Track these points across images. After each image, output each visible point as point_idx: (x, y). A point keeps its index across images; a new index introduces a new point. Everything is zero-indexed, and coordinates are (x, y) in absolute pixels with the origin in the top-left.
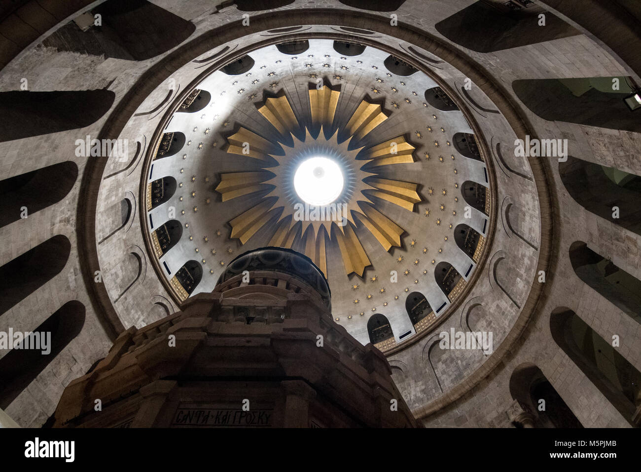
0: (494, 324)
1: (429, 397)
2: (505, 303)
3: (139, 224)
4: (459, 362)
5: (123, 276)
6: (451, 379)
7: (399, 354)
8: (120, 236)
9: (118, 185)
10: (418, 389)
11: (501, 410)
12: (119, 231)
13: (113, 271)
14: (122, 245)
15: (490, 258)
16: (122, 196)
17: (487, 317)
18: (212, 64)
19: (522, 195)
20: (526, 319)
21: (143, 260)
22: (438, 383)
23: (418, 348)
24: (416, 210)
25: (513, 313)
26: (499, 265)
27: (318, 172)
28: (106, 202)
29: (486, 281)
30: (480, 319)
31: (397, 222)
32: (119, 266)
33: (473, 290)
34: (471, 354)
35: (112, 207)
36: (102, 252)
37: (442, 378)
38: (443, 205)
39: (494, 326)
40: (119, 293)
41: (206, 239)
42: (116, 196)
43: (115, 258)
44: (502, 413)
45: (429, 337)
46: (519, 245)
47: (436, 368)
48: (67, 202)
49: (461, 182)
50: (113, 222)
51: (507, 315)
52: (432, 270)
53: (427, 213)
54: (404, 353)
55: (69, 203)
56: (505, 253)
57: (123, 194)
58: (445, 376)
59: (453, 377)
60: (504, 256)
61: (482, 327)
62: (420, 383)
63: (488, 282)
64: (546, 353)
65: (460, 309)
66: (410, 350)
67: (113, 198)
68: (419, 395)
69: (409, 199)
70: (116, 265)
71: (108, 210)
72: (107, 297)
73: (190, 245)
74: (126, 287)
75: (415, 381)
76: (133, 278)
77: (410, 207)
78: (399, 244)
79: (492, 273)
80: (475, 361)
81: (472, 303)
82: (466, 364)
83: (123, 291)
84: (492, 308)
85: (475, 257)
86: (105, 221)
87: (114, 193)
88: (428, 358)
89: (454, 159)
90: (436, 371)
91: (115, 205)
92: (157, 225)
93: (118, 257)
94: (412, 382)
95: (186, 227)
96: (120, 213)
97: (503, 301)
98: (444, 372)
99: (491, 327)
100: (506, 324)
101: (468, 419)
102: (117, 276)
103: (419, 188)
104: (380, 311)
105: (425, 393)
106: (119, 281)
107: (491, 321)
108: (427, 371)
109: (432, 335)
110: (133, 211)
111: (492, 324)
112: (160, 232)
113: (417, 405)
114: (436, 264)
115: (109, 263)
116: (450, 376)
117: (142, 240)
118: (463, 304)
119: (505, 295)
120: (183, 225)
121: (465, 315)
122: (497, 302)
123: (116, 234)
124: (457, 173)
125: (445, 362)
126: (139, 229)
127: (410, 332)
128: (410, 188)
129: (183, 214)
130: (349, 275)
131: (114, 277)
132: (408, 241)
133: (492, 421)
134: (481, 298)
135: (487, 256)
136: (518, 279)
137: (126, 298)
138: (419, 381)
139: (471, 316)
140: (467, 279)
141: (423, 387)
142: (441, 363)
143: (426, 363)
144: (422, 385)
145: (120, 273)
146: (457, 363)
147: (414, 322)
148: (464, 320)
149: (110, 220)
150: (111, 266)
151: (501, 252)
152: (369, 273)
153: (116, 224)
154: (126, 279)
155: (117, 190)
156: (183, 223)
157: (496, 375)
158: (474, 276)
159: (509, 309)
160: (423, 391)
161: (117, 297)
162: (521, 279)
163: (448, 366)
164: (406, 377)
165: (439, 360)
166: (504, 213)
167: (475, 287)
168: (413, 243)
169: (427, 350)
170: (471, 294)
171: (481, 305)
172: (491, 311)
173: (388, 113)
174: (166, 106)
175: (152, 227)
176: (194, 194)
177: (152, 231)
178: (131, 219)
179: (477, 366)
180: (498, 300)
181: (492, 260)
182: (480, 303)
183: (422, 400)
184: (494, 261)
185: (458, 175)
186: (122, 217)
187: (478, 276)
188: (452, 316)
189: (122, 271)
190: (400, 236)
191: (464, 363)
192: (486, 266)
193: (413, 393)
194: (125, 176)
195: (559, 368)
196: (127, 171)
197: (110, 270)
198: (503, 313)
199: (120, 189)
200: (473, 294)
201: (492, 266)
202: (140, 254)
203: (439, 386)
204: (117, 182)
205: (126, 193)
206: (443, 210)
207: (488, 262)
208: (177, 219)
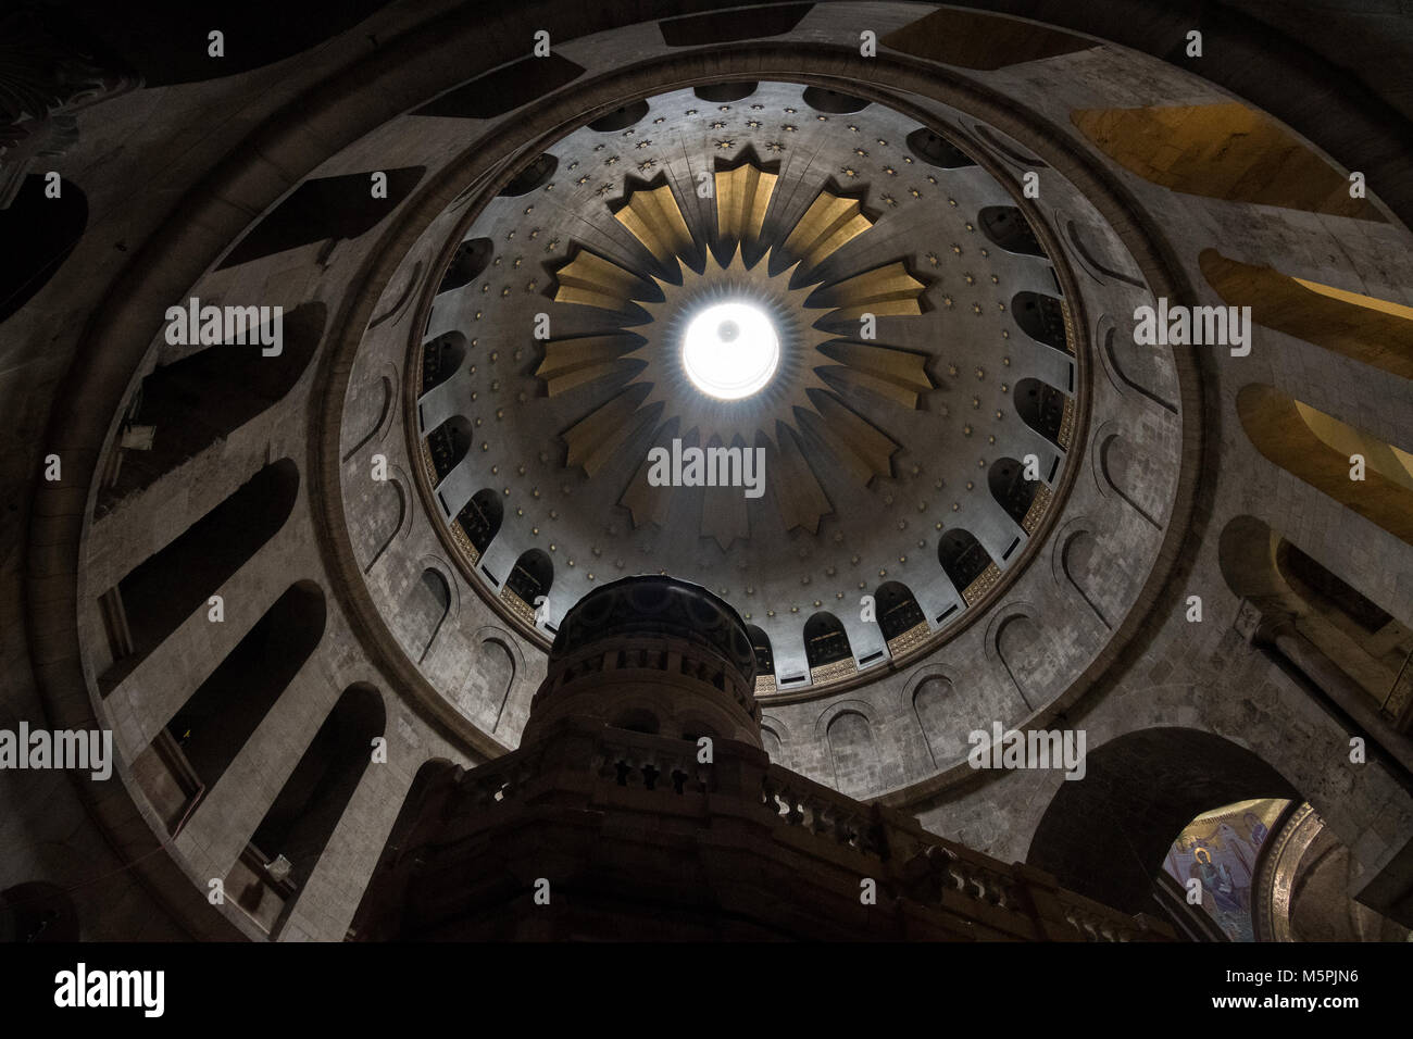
0: (1154, 464)
1: (1091, 649)
2: (1155, 416)
3: (472, 592)
4: (1121, 561)
5: (488, 683)
6: (1119, 600)
7: (1013, 589)
8: (451, 628)
9: (400, 560)
10: (1067, 642)
11: (1224, 626)
12: (444, 623)
13: (468, 684)
14: (461, 638)
15: (1093, 338)
16: (418, 570)
17: (1139, 455)
18: (417, 298)
19: (1074, 199)
20: (1197, 435)
21: (509, 643)
22: (1098, 618)
23: (1042, 565)
24: (925, 306)
25: (1172, 427)
26: (1115, 346)
27: (728, 332)
28: (396, 597)
29: (1107, 386)
30: (1126, 463)
31: (908, 345)
32: (473, 671)
33: (1094, 413)
34: (1136, 539)
35: (412, 596)
36: (435, 669)
37: (1103, 604)
38: (968, 275)
39: (1156, 467)
40: (495, 710)
41: (597, 551)
42: (407, 578)
43: (459, 665)
44: (1228, 632)
45: (1054, 535)
46: (1124, 294)
47: (1087, 589)
48: (332, 635)
49: (974, 218)
50: (427, 615)
51: (1167, 437)
52: (1009, 405)
53: (948, 302)
54: (1021, 584)
55: (337, 635)
56: (1113, 318)
57: (416, 567)
58: (1107, 598)
59: (1121, 594)
60: (1113, 324)
61: (1137, 476)
62: (1067, 629)
63: (1111, 387)
64: (1261, 487)
65: (1087, 458)
66: (1028, 575)
67: (404, 583)
68: (1073, 651)
69: (904, 295)
70: (467, 674)
71: (406, 604)
72: (475, 731)
73: (577, 574)
74: (503, 698)
75: (1058, 630)
76: (506, 677)
77: (913, 308)
78: (927, 383)
79: (1108, 365)
80: (1146, 549)
81: (1101, 439)
82: (1135, 560)
83: (500, 705)
84: (1138, 436)
85: (1072, 346)
86: (413, 621)
87: (401, 575)
88: (1065, 576)
89: (936, 182)
90: (1087, 594)
91: (415, 589)
92: (503, 576)
93: (465, 660)
94: (1052, 632)
95: (554, 551)
96: (431, 595)
97: (1150, 414)
98: (1102, 592)
99: (1152, 472)
100: (1172, 457)
101: (1172, 665)
102: (480, 689)
103: (908, 264)
104: (951, 523)
105: (1082, 645)
106: (485, 693)
107: (1147, 460)
108: (1072, 601)
109: (1058, 528)
110: (450, 580)
111: (1152, 465)
112: (516, 581)
113: (1075, 671)
114: (1012, 390)
115: (455, 677)
116: (1116, 594)
117: (489, 612)
118: (1088, 447)
119: (1149, 401)
120: (547, 551)
121: (1098, 466)
122: (1141, 419)
123: (441, 629)
124: (956, 205)
125: (1097, 572)
126: (477, 599)
127: (1018, 540)
128: (894, 275)
129: (536, 535)
130: (869, 485)
131: (475, 692)
132: (944, 369)
133: (1216, 654)
134: (1112, 423)
135: (1087, 338)
136: (1157, 359)
137: (510, 714)
138: (1064, 626)
139: (1111, 463)
140: (1072, 396)
141: (1075, 635)
142: (1091, 576)
143: (1064, 588)
144: (1073, 631)
145: (482, 682)
146: (1119, 566)
147: (1019, 518)
148: (1101, 478)
149: (421, 615)
150: (462, 681)
151: (1104, 319)
152: (902, 464)
153: (433, 614)
154: (497, 685)
155: (403, 567)
156: (544, 548)
157: (1193, 561)
158: (1083, 385)
159: (1165, 424)
160: (1077, 642)
161: (496, 719)
162: (1161, 356)
163: (1105, 577)
164: (1040, 627)
165: (1088, 572)
166: (1070, 243)
167: (1094, 405)
168: (953, 371)
169: (1059, 562)
170: (1092, 420)
171: (1116, 435)
172: (1139, 440)
173: (773, 167)
174: (396, 404)
175: (497, 584)
176: (536, 494)
177: (498, 591)
178: (453, 594)
179: (1152, 557)
180: (1141, 413)
181: (1098, 340)
182: (1113, 433)
183: (1081, 658)
184: (1103, 339)
185: (961, 205)
186: (439, 599)
187: (1090, 382)
188: (1079, 478)
189: (484, 677)
190: (925, 370)
191: (1130, 560)
192: (1095, 356)
193: (1061, 652)
194: (402, 539)
195: (1293, 508)
196: (401, 531)
197: (461, 686)
198: (1160, 435)
199: (408, 564)
200: (1097, 420)
201: (1104, 352)
202: (499, 635)
203: (1101, 622)
204: (395, 556)
205: (421, 562)
206: (973, 283)
207: (1094, 347)
208: (533, 546)
